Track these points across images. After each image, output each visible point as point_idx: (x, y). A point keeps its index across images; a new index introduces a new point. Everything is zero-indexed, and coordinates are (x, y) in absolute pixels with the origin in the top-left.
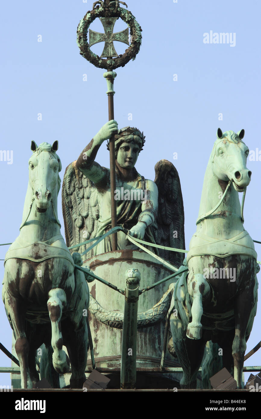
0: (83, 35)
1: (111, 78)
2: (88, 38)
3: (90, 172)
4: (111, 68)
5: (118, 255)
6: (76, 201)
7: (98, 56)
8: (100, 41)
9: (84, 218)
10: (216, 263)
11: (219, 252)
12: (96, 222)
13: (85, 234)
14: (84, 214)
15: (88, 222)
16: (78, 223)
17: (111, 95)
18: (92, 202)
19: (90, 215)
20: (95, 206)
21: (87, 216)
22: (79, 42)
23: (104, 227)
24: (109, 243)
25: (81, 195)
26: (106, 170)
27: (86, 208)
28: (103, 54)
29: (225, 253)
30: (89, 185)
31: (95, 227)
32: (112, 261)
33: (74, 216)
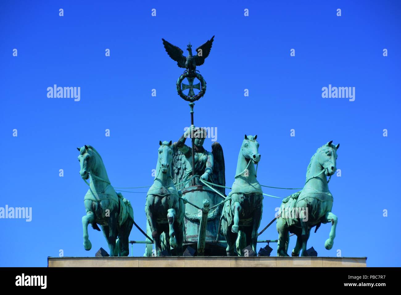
0: (179, 86)
1: (192, 106)
2: (181, 87)
3: (182, 149)
4: (192, 101)
5: (195, 188)
6: (175, 161)
7: (186, 96)
8: (187, 88)
9: (179, 169)
10: (244, 197)
11: (246, 191)
12: (184, 171)
13: (179, 176)
14: (179, 167)
15: (181, 171)
16: (176, 171)
17: (192, 114)
18: (183, 162)
19: (182, 168)
20: (184, 164)
21: (180, 168)
22: (177, 89)
23: (188, 174)
24: (191, 181)
25: (177, 158)
26: (190, 148)
27: (180, 164)
28: (188, 95)
29: (248, 192)
30: (181, 154)
31: (184, 173)
32: (193, 191)
33: (174, 168)
